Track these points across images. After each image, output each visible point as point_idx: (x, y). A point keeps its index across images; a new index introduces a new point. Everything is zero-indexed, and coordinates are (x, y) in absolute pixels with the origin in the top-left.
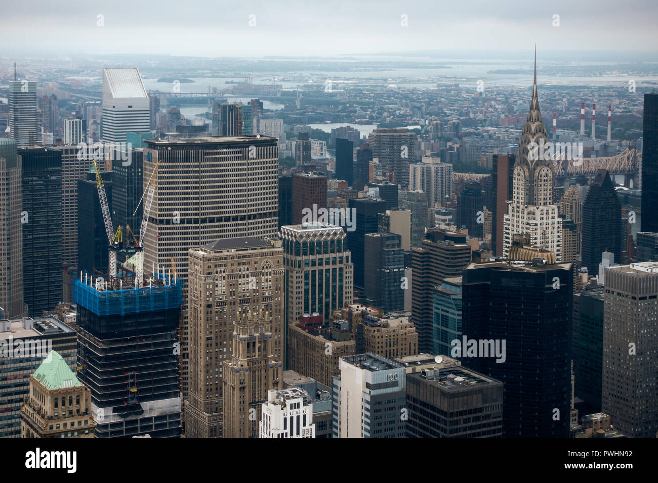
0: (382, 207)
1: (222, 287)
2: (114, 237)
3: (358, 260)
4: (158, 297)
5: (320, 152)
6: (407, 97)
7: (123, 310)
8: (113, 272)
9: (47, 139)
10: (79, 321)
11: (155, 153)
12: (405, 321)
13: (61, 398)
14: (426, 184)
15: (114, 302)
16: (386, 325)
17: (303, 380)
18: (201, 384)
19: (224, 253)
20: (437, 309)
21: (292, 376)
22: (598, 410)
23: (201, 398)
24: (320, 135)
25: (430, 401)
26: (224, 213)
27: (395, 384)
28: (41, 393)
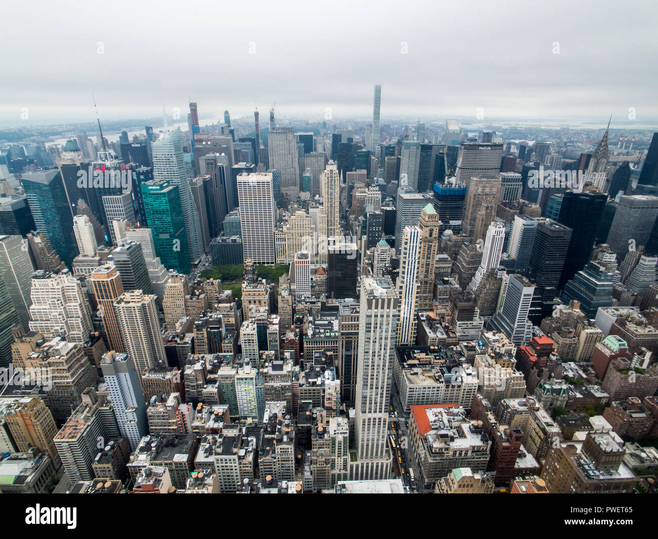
1: (480, 190)
2: (447, 172)
4: (459, 191)
5: (514, 150)
7: (448, 193)
8: (446, 183)
9: (426, 142)
10: (434, 196)
11: (463, 147)
12: (538, 206)
13: (431, 216)
15: (446, 191)
16: (531, 207)
17: (501, 220)
18: (469, 218)
19: (482, 180)
20: (550, 204)
21: (497, 219)
22: (604, 243)
23: (468, 221)
24: (515, 144)
25: (545, 232)
26: (482, 167)
27: (533, 225)
28: (425, 214)
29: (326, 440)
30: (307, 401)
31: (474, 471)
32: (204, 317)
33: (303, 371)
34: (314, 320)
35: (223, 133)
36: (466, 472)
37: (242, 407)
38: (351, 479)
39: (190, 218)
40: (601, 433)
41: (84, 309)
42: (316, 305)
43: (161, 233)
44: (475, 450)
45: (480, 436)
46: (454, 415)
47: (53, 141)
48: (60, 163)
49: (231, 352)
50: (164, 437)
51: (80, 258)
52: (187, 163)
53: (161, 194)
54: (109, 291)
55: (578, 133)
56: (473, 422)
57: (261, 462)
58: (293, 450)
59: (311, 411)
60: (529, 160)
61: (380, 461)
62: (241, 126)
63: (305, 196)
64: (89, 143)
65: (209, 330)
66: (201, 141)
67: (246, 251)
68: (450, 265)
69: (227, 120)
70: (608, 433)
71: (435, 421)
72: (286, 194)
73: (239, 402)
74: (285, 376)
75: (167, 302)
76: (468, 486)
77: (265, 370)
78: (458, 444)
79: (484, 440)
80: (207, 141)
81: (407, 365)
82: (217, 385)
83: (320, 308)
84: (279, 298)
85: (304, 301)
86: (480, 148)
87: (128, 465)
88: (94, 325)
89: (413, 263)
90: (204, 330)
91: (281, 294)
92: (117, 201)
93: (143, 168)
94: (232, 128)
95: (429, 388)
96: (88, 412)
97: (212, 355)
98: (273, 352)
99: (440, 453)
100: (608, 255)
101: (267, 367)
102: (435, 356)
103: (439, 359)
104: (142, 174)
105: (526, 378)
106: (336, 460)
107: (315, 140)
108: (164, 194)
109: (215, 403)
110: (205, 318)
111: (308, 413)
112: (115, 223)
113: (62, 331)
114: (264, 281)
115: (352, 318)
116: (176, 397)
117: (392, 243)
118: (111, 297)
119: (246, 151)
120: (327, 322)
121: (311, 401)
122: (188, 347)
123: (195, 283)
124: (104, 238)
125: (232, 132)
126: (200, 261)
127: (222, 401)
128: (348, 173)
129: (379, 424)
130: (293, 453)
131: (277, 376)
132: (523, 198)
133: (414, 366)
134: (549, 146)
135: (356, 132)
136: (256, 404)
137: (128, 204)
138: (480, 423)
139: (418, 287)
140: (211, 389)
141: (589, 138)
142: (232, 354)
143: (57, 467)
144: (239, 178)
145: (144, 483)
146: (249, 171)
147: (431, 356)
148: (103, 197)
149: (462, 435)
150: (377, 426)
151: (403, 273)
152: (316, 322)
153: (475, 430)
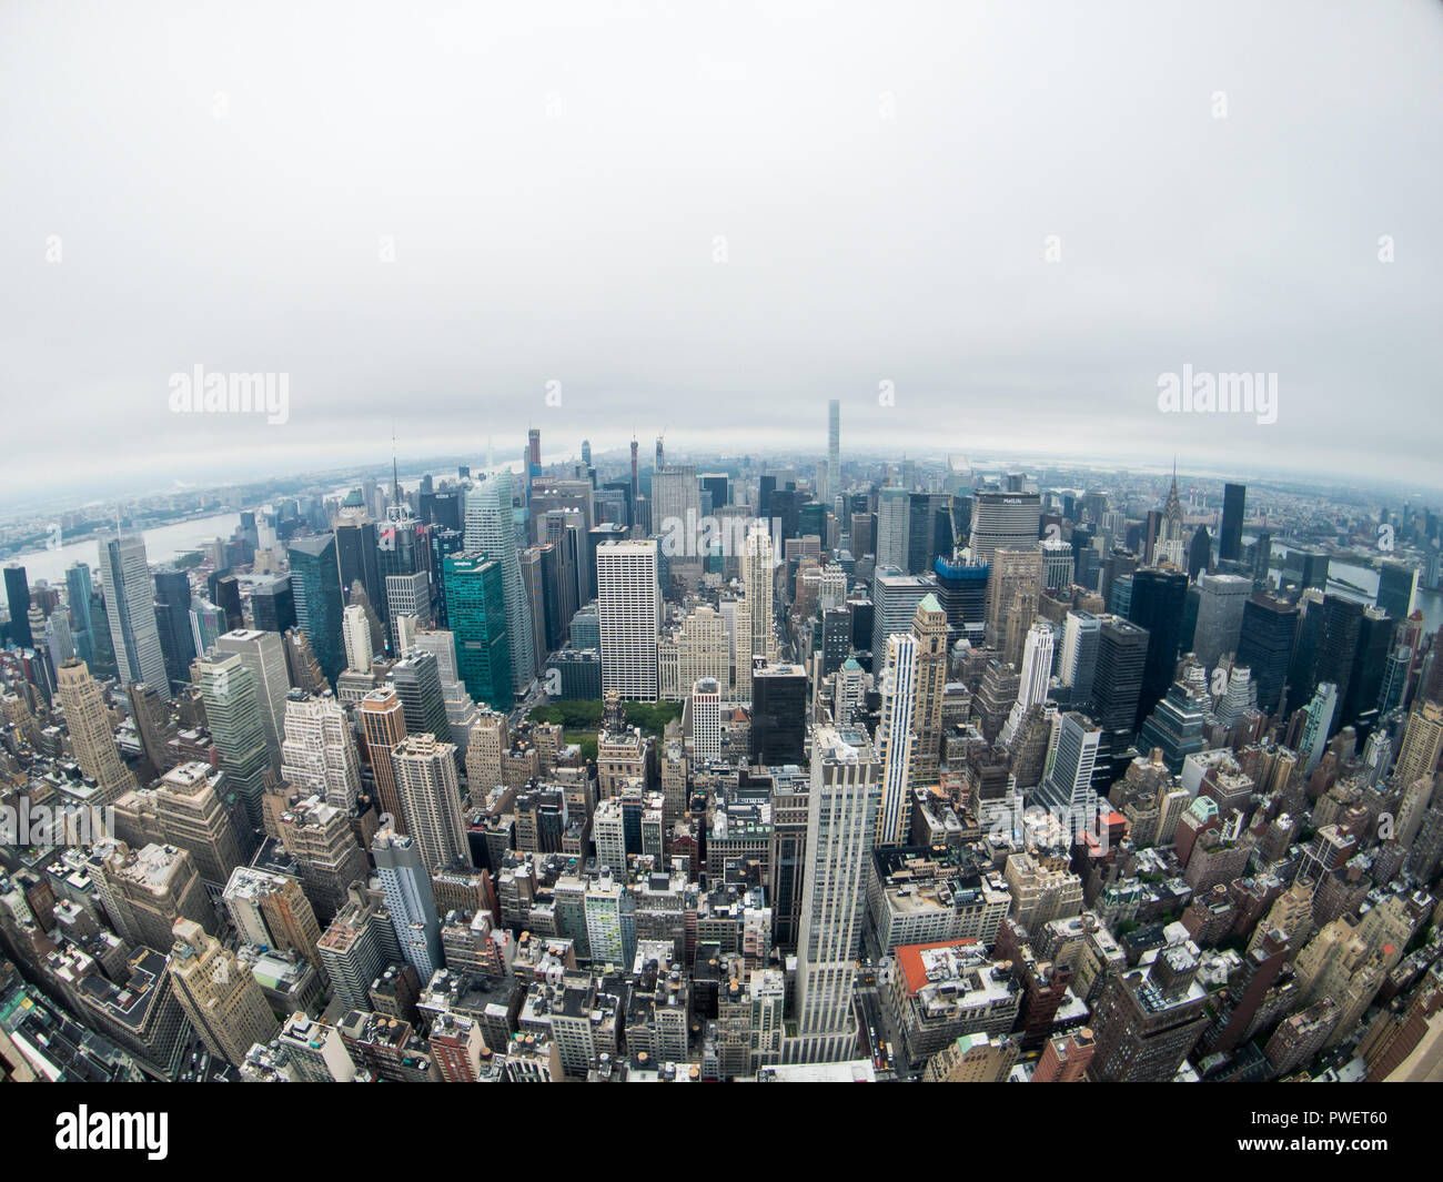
0: (1090, 535)
1: (1011, 569)
2: (956, 540)
3: (1076, 561)
4: (977, 572)
5: (1056, 504)
6: (1101, 477)
7: (959, 576)
8: (955, 558)
9: (919, 490)
10: (937, 580)
11: (978, 499)
12: (1099, 595)
13: (933, 616)
14: (1112, 524)
15: (956, 572)
16: (1089, 597)
17: (1047, 620)
18: (996, 617)
19: (1013, 552)
20: (1116, 591)
21: (1040, 618)
22: (1190, 651)
23: (995, 624)
24: (1056, 494)
25: (1113, 638)
26: (1011, 532)
27: (1094, 628)
28: (923, 613)
29: (744, 1005)
30: (711, 943)
31: (991, 1037)
32: (531, 789)
33: (704, 892)
34: (727, 803)
35: (578, 475)
36: (980, 1039)
37: (596, 946)
38: (786, 1061)
39: (516, 616)
40: (1175, 947)
41: (350, 756)
42: (730, 776)
43: (468, 640)
44: (997, 1006)
45: (1006, 984)
46: (967, 956)
47: (332, 492)
48: (336, 524)
49: (577, 852)
50: (469, 975)
51: (348, 674)
52: (517, 524)
53: (472, 574)
54: (386, 732)
55: (1139, 480)
56: (999, 964)
57: (629, 1033)
58: (684, 1018)
59: (717, 958)
60: (1079, 520)
61: (837, 1036)
62: (607, 464)
63: (713, 580)
64: (377, 493)
65: (540, 811)
66: (542, 488)
67: (607, 676)
68: (968, 702)
69: (587, 455)
70: (1184, 945)
71: (935, 969)
72: (680, 576)
73: (592, 937)
74: (673, 899)
75: (472, 758)
76: (979, 1058)
77: (637, 888)
78: (973, 1000)
79: (1013, 989)
80: (551, 489)
81: (892, 879)
82: (553, 906)
83: (737, 782)
84: (664, 762)
85: (708, 768)
86: (1005, 500)
87: (418, 1005)
88: (364, 785)
89: (905, 699)
90: (533, 811)
91: (666, 756)
92: (406, 584)
93: (450, 533)
94: (593, 467)
95: (929, 916)
96: (358, 917)
97: (545, 855)
98: (651, 858)
99: (941, 1016)
100: (1196, 670)
101: (640, 882)
102: (941, 863)
103: (948, 867)
104: (447, 541)
105: (1084, 884)
106: (761, 1035)
107: (731, 486)
108: (478, 574)
109: (551, 935)
110: (535, 791)
111: (712, 962)
112: (401, 620)
113: (321, 786)
114: (637, 730)
115: (795, 800)
116: (485, 918)
117: (867, 665)
118: (388, 741)
119: (615, 503)
120: (749, 808)
121: (719, 943)
122: (505, 838)
123: (519, 729)
124: (384, 643)
125: (592, 474)
126: (529, 691)
127: (562, 933)
128: (788, 541)
129: (839, 980)
130: (685, 1021)
131: (658, 898)
132: (1076, 582)
133: (904, 880)
134: (1104, 499)
135: (800, 474)
136: (620, 943)
137: (421, 590)
138: (1009, 963)
139: (914, 742)
140: (543, 911)
141: (1154, 487)
142: (579, 856)
143: (326, 983)
144: (601, 550)
145: (444, 1034)
146: (619, 537)
147: (935, 863)
148: (387, 578)
149: (977, 984)
150: (834, 982)
151: (888, 718)
152: (730, 808)
153: (1000, 976)
